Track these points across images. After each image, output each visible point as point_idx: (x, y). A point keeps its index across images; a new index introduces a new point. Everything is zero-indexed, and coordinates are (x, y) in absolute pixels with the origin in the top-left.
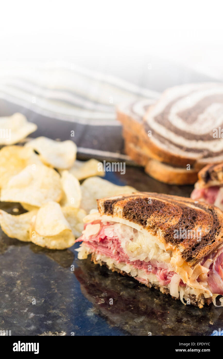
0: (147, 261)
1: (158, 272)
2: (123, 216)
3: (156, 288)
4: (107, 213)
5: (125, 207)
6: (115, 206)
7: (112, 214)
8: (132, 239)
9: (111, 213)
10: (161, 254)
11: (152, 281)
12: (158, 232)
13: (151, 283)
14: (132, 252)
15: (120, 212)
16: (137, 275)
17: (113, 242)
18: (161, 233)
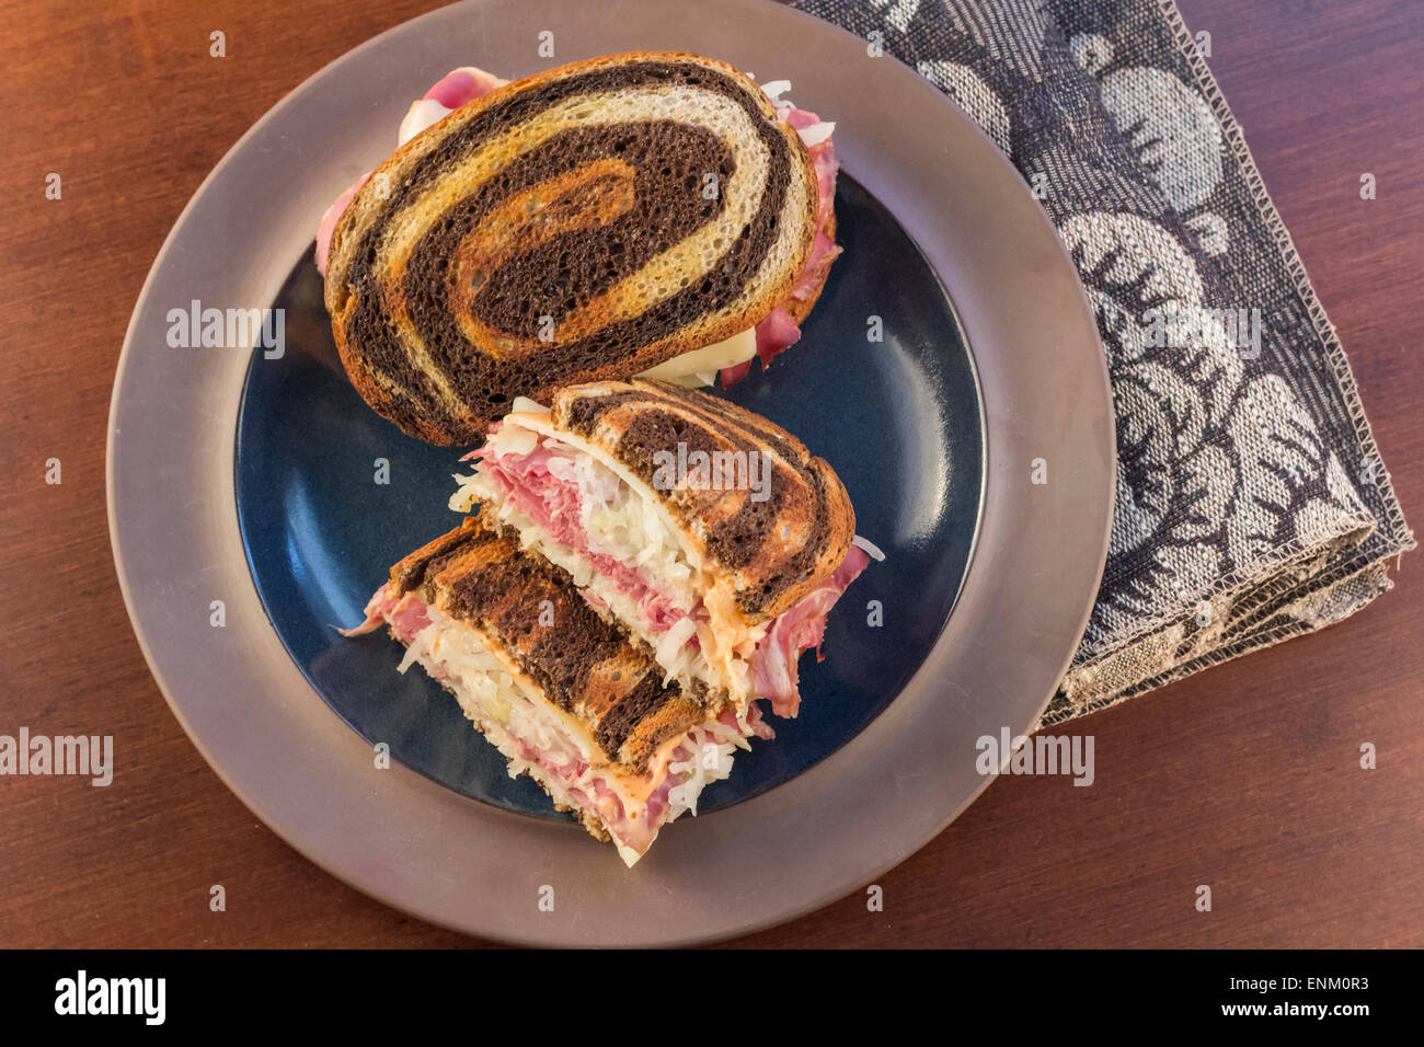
0: (629, 566)
1: (648, 597)
2: (616, 452)
3: (620, 629)
4: (575, 428)
5: (627, 433)
6: (603, 419)
7: (589, 434)
8: (610, 503)
9: (587, 430)
10: (670, 562)
11: (618, 612)
12: (693, 525)
13: (613, 615)
14: (601, 531)
15: (612, 439)
16: (587, 587)
17: (561, 492)
18: (701, 531)
